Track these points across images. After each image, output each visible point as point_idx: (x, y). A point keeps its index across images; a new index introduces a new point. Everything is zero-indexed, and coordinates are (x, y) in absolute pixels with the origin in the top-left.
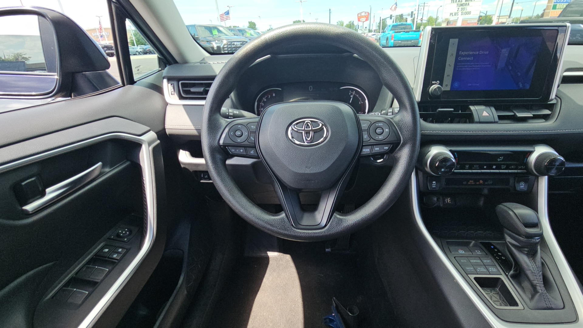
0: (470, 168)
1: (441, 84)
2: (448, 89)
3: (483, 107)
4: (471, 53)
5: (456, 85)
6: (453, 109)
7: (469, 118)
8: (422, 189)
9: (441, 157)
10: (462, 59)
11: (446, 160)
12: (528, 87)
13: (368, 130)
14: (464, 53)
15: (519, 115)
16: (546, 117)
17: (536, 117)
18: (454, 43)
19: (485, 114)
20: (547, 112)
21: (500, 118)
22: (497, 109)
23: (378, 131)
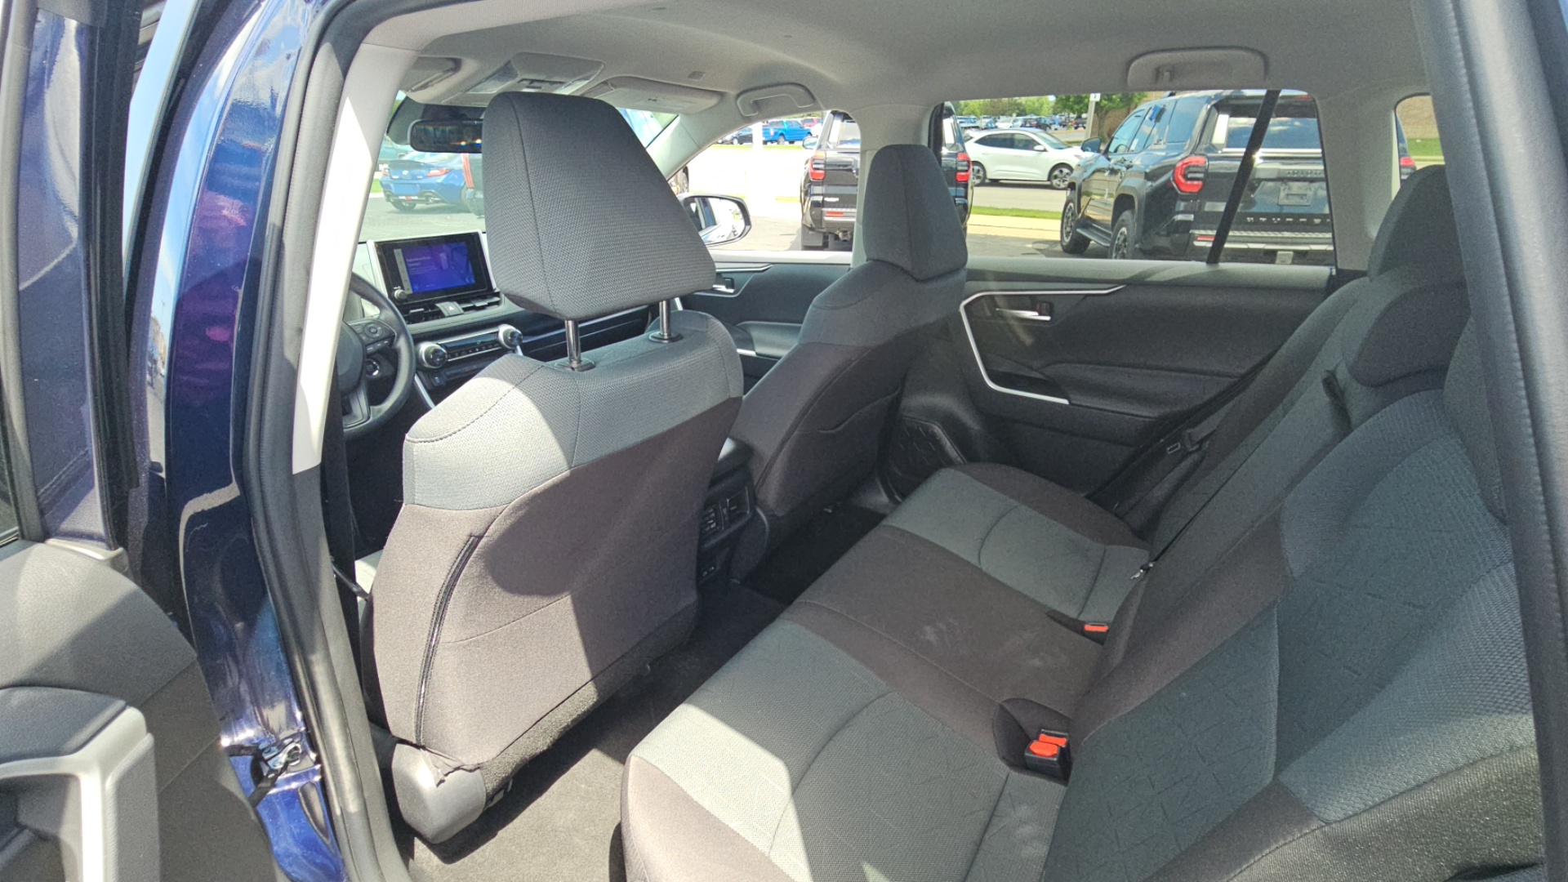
0: (460, 355)
1: (402, 288)
2: (410, 292)
3: (447, 303)
4: (416, 259)
5: (416, 287)
6: (422, 309)
7: (439, 315)
8: (429, 388)
9: (432, 351)
10: (412, 265)
11: (436, 351)
12: (473, 281)
13: (363, 333)
14: (411, 260)
15: (478, 304)
16: (497, 303)
17: (490, 304)
18: (398, 254)
19: (451, 308)
20: (496, 299)
21: (465, 309)
22: (460, 302)
23: (373, 330)
